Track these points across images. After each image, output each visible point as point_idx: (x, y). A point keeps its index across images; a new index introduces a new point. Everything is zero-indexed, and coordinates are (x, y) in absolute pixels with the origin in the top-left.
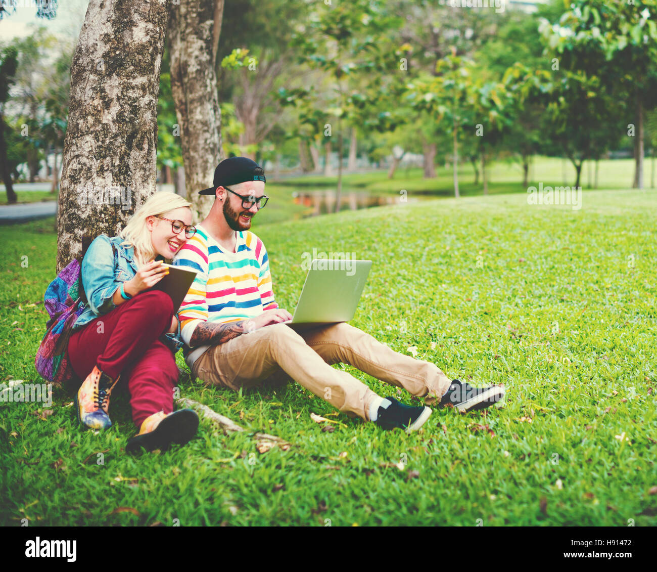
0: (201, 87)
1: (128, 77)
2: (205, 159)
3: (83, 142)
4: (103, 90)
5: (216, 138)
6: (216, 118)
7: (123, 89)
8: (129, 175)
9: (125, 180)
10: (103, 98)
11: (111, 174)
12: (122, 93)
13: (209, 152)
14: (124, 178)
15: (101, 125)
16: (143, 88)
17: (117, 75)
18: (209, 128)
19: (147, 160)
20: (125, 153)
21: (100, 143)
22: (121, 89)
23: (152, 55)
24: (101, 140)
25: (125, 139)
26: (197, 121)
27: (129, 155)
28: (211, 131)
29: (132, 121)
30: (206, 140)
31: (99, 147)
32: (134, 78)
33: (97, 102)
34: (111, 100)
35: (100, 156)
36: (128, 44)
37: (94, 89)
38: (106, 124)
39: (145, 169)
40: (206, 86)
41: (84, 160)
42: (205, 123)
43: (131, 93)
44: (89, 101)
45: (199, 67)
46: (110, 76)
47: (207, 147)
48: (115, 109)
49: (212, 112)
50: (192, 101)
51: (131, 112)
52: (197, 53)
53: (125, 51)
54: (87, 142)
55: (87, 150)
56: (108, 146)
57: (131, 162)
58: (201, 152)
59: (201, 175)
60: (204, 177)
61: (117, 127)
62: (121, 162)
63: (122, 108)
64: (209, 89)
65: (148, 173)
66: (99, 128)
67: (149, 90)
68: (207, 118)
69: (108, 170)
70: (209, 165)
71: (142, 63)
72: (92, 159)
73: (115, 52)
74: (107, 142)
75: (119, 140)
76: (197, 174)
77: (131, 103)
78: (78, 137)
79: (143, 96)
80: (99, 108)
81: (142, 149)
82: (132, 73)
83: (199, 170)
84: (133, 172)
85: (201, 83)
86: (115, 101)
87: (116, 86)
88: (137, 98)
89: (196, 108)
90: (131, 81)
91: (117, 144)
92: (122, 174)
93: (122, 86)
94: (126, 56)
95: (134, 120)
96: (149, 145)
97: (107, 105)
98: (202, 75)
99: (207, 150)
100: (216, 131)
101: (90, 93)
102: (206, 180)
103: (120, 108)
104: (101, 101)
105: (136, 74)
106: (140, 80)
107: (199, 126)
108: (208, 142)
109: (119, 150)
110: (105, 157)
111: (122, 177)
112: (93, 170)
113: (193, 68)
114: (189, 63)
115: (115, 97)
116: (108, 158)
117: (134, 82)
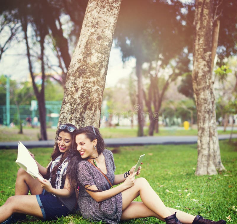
0: (204, 83)
1: (87, 78)
2: (204, 116)
3: (66, 106)
4: (75, 84)
5: (211, 106)
6: (212, 97)
7: (84, 83)
8: (83, 122)
9: (81, 124)
10: (75, 87)
11: (75, 121)
12: (83, 85)
13: (207, 113)
14: (81, 123)
15: (73, 99)
16: (94, 83)
17: (82, 77)
18: (207, 102)
19: (94, 115)
20: (83, 112)
21: (72, 107)
22: (83, 84)
23: (99, 68)
24: (73, 105)
25: (83, 106)
26: (202, 99)
27: (84, 113)
28: (208, 103)
29: (87, 98)
30: (205, 107)
31: (72, 109)
32: (90, 78)
33: (73, 89)
34: (79, 88)
35: (71, 113)
36: (88, 63)
37: (72, 83)
38: (75, 99)
39: (92, 119)
40: (206, 82)
41: (65, 114)
42: (205, 100)
43: (88, 85)
44: (70, 89)
45: (203, 74)
46: (79, 77)
47: (205, 110)
48: (80, 92)
49: (210, 94)
50: (200, 89)
51: (87, 94)
52: (202, 67)
53: (87, 66)
54: (67, 107)
55: (67, 110)
56: (75, 108)
57: (85, 116)
58: (203, 113)
59: (202, 123)
60: (204, 124)
61: (80, 100)
62: (80, 116)
63: (83, 92)
64: (208, 84)
65: (93, 121)
66: (72, 100)
67: (97, 84)
68: (206, 97)
69: (74, 119)
70: (206, 119)
71: (94, 72)
72: (68, 114)
73: (82, 67)
74: (75, 106)
75: (80, 106)
76: (201, 123)
77: (87, 90)
78: (64, 104)
79: (94, 86)
80: (73, 92)
81: (91, 110)
82: (89, 76)
83: (202, 121)
84: (86, 120)
85: (204, 81)
86: (80, 89)
87: (81, 82)
88: (91, 87)
89: (201, 93)
90: (88, 79)
91: (79, 107)
92: (80, 121)
93: (84, 82)
94: (87, 68)
95: (88, 97)
96: (95, 108)
97: (77, 90)
98: (205, 77)
99: (205, 112)
100: (211, 103)
101: (70, 85)
102: (204, 126)
103: (82, 91)
104: (75, 88)
105: (90, 77)
106: (93, 79)
107: (202, 101)
108: (206, 108)
109: (80, 111)
110: (73, 113)
111: (80, 122)
112: (68, 119)
113: (200, 74)
114: (199, 72)
115: (80, 87)
116: (75, 114)
117: (89, 80)
